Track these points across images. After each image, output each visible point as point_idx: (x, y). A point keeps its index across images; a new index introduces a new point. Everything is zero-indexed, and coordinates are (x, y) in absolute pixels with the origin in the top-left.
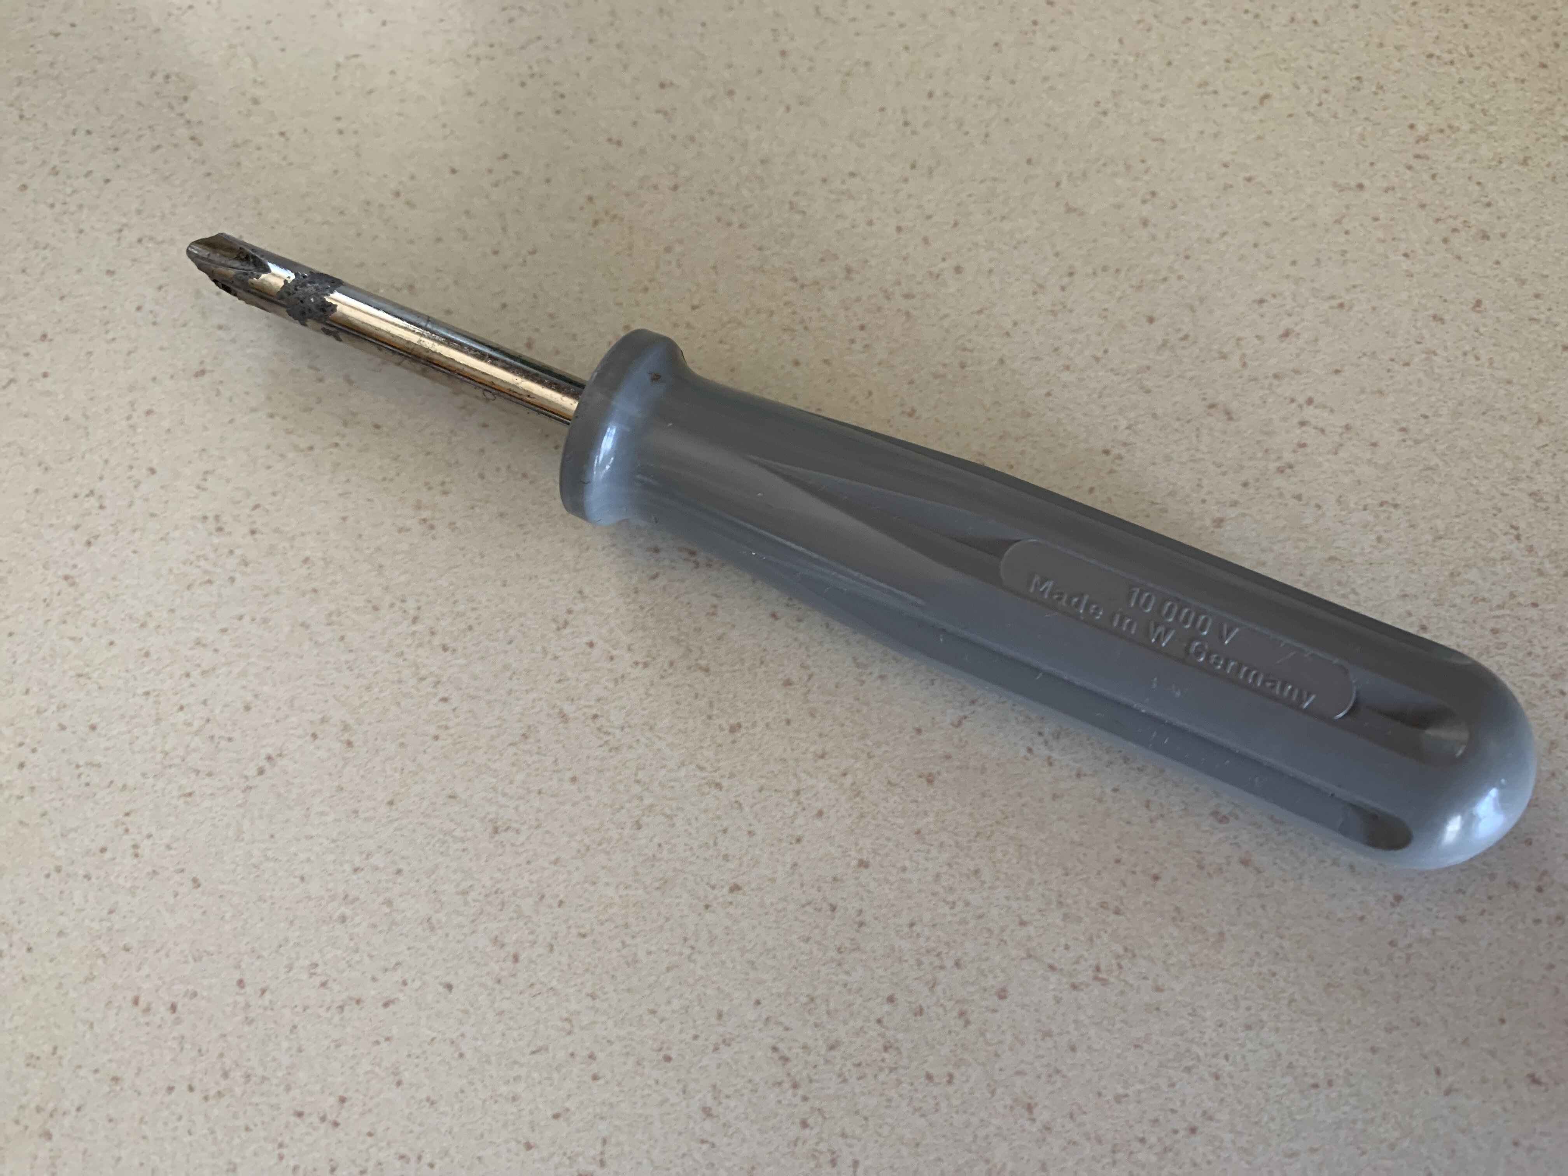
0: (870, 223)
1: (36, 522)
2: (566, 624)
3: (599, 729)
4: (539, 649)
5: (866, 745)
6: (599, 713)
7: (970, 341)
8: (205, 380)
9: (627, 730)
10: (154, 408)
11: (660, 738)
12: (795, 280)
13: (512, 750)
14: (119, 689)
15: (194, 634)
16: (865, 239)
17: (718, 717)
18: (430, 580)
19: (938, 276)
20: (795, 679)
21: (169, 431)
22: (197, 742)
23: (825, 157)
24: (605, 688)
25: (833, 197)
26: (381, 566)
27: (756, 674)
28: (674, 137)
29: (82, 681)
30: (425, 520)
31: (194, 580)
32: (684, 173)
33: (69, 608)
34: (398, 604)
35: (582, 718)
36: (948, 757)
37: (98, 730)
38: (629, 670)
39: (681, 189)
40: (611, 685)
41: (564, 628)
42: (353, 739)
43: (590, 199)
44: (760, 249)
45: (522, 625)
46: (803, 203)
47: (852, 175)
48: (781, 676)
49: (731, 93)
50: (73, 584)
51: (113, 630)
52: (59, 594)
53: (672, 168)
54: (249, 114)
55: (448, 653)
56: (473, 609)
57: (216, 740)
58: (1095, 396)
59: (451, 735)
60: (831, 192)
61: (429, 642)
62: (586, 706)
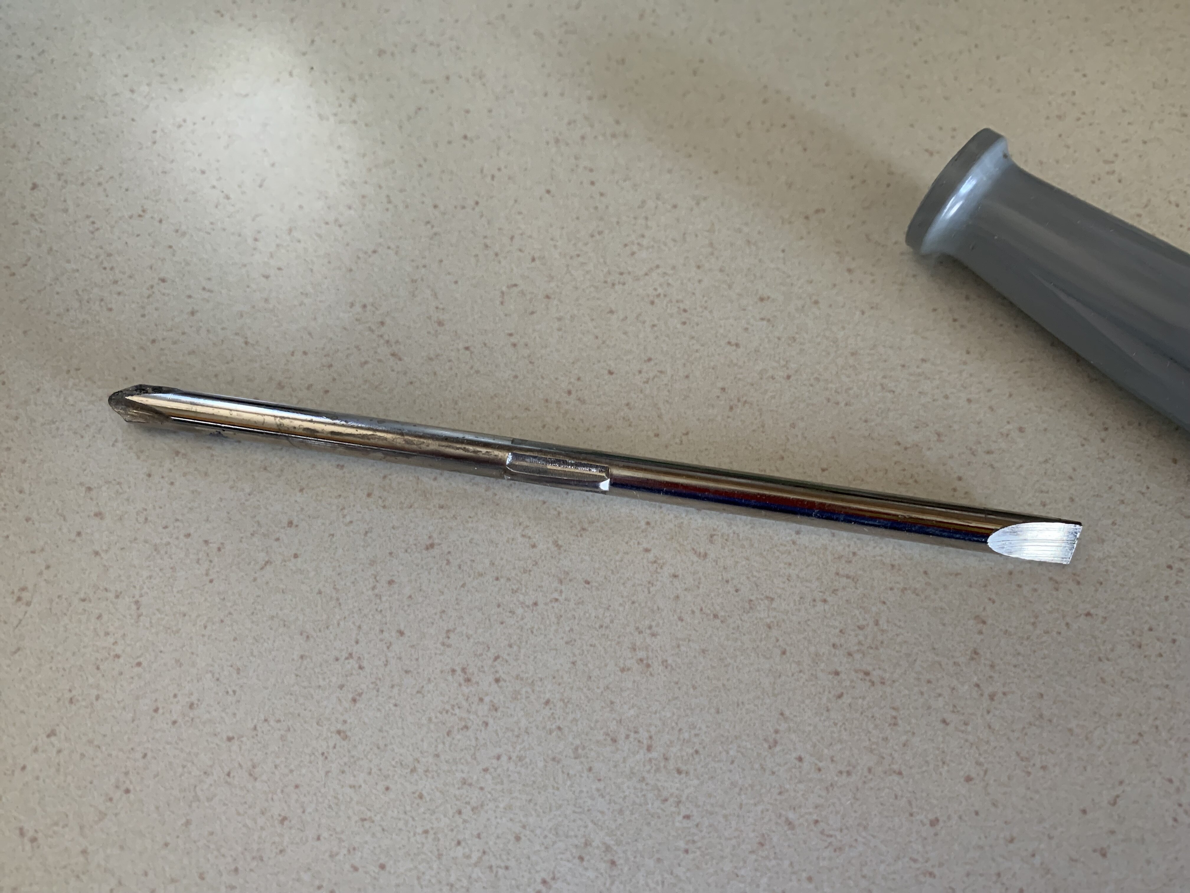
0: (946, 397)
1: (306, 684)
2: (776, 742)
3: (822, 832)
4: (757, 766)
5: (1045, 828)
6: (819, 819)
7: (1044, 485)
8: (436, 551)
9: (845, 831)
10: (394, 578)
11: (874, 837)
12: (899, 444)
13: (753, 857)
14: (400, 830)
15: (459, 775)
16: (945, 409)
17: (918, 814)
18: (656, 713)
19: (1007, 435)
20: (973, 775)
21: (410, 597)
22: (477, 873)
23: (900, 348)
24: (819, 796)
25: (913, 378)
26: (612, 703)
27: (941, 774)
28: (779, 339)
29: (367, 824)
30: (641, 660)
31: (453, 727)
32: (793, 366)
33: (346, 759)
34: (632, 735)
35: (806, 824)
36: (1113, 832)
37: (388, 869)
38: (836, 779)
39: (792, 378)
40: (824, 793)
41: (775, 746)
42: (616, 859)
43: (723, 389)
44: (866, 421)
45: (739, 747)
46: (891, 385)
47: (923, 360)
48: (962, 773)
49: (816, 302)
50: (346, 738)
51: (386, 777)
52: (334, 747)
53: (782, 363)
54: (436, 335)
55: (683, 775)
56: (696, 735)
57: (494, 869)
58: (1150, 523)
59: (699, 848)
60: (911, 375)
61: (665, 767)
62: (806, 813)
